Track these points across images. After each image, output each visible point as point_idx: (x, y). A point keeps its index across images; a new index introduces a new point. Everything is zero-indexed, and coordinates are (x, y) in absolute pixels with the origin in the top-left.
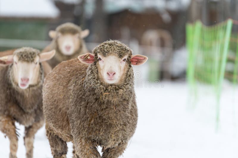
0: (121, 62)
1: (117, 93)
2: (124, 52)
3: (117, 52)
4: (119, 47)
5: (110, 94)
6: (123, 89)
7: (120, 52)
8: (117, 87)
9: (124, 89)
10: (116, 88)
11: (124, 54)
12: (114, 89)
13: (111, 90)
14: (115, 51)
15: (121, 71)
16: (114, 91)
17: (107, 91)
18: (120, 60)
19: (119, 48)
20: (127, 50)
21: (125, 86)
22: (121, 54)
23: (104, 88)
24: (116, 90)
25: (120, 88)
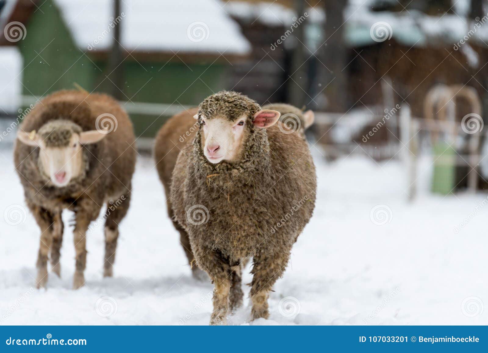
0: (234, 128)
1: (231, 174)
2: (237, 110)
3: (226, 111)
4: (230, 103)
5: (219, 176)
6: (238, 169)
7: (230, 110)
8: (229, 166)
9: (241, 169)
10: (227, 166)
11: (238, 115)
12: (224, 168)
13: (220, 170)
14: (222, 111)
15: (234, 141)
16: (225, 171)
17: (215, 171)
18: (231, 125)
19: (230, 105)
20: (244, 107)
21: (241, 164)
22: (232, 115)
23: (211, 168)
24: (227, 170)
25: (234, 168)
